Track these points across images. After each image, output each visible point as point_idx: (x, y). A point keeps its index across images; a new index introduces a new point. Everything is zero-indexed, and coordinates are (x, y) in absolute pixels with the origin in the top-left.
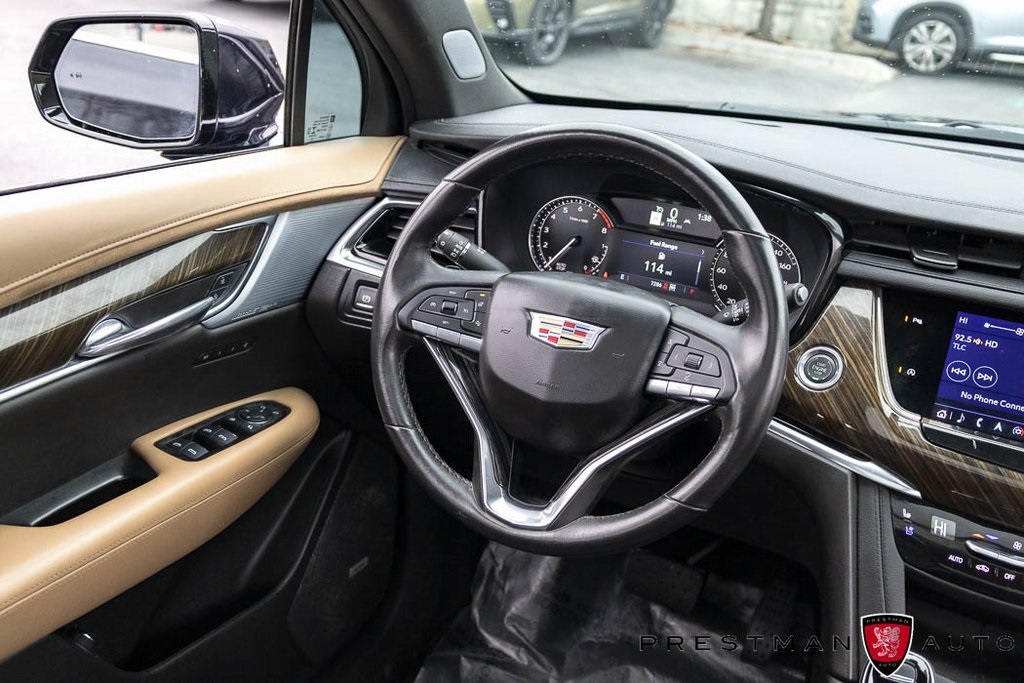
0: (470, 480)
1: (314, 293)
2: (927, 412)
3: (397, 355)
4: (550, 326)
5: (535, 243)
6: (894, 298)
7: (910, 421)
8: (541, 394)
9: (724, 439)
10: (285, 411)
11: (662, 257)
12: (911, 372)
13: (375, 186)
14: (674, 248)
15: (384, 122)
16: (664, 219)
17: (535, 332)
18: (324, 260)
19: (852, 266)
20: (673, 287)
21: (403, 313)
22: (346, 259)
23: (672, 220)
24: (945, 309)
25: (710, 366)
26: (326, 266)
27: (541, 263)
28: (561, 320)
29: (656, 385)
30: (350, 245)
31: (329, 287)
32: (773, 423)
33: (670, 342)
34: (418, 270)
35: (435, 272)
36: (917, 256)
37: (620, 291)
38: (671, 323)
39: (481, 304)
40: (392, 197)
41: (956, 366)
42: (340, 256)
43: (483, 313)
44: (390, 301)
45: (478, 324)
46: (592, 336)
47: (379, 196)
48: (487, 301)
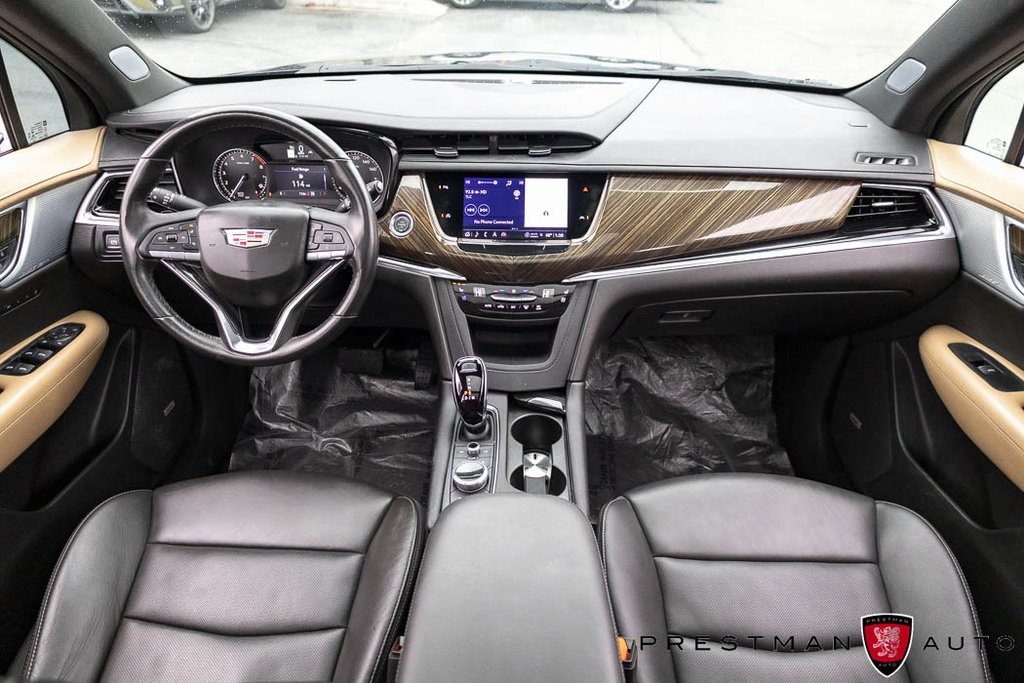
0: (218, 336)
1: (74, 246)
2: (460, 235)
3: (147, 274)
4: (241, 237)
5: (219, 183)
6: (432, 177)
7: (452, 242)
8: (246, 277)
9: (355, 277)
10: (81, 328)
11: (301, 176)
12: (448, 216)
13: (94, 167)
14: (307, 170)
15: (85, 117)
16: (296, 153)
17: (231, 241)
18: (74, 224)
19: (407, 163)
20: (313, 194)
21: (142, 248)
22: (90, 219)
23: (301, 153)
24: (457, 177)
25: (337, 238)
26: (76, 227)
27: (227, 195)
28: (245, 231)
29: (311, 256)
30: (89, 209)
31: (84, 241)
32: (380, 259)
33: (313, 230)
34: (143, 219)
35: (155, 217)
36: (437, 152)
37: (276, 206)
38: (310, 219)
39: (192, 232)
40: (109, 172)
41: (469, 207)
42: (84, 217)
43: (195, 237)
44: (130, 242)
45: (194, 244)
46: (266, 237)
47: (100, 172)
48: (195, 229)
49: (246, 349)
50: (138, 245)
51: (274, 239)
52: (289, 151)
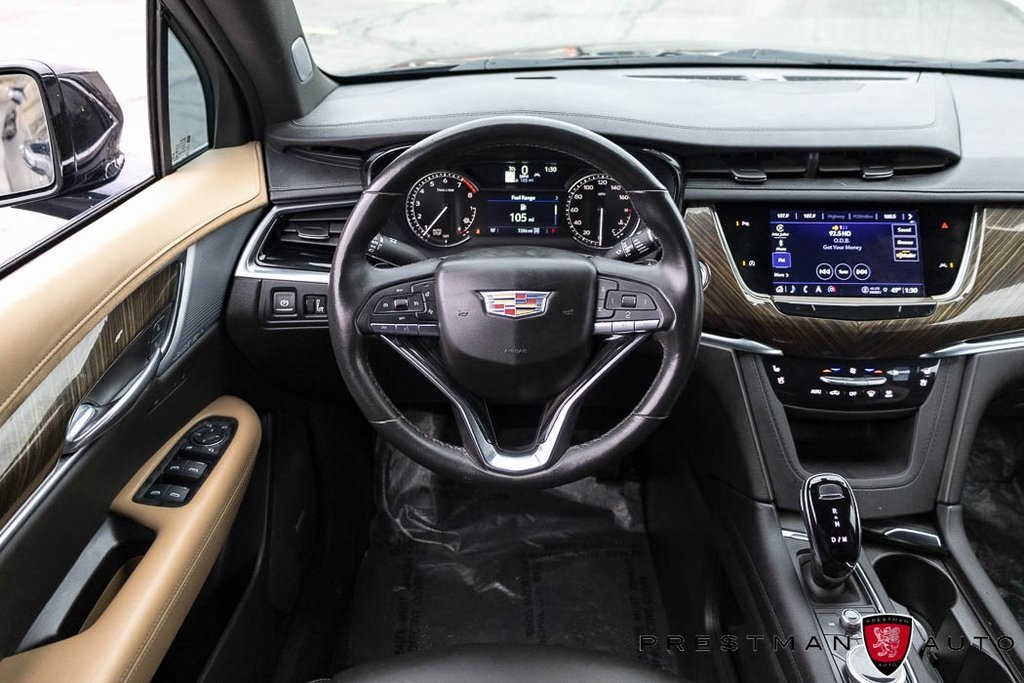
0: (461, 445)
2: (770, 290)
4: (504, 302)
6: (727, 210)
8: (512, 361)
12: (752, 263)
13: (263, 200)
15: (236, 130)
16: (517, 176)
17: (489, 310)
18: (232, 278)
19: (694, 190)
21: (362, 319)
22: (257, 271)
23: (524, 176)
24: (764, 210)
25: (644, 302)
28: (512, 294)
30: (252, 259)
33: (603, 290)
36: (737, 175)
37: (548, 256)
38: (598, 273)
39: (428, 294)
40: (279, 205)
43: (433, 301)
45: (431, 312)
46: (542, 303)
47: (266, 209)
48: (433, 289)
49: (506, 463)
50: (355, 316)
51: (553, 304)
52: (507, 173)
